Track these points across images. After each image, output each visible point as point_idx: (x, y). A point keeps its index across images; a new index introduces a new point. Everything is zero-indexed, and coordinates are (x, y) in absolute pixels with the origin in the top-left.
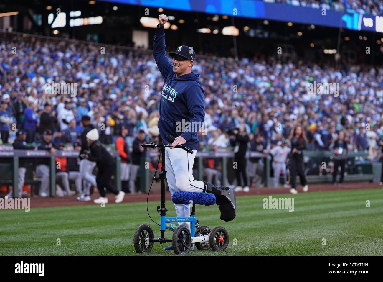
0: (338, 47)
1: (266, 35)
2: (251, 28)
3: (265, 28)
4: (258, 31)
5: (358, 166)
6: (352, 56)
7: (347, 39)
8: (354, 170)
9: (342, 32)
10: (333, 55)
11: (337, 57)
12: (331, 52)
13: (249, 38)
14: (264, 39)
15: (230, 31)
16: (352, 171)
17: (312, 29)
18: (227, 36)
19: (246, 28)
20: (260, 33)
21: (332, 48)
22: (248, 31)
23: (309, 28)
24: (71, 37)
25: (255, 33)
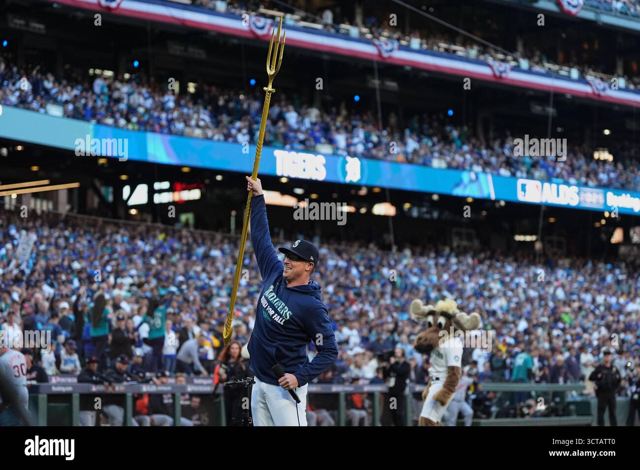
0: (540, 232)
1: (435, 215)
2: (413, 205)
3: (434, 205)
4: (424, 210)
5: (570, 403)
6: (559, 245)
7: (552, 220)
8: (563, 410)
9: (544, 211)
10: (532, 243)
11: (538, 246)
12: (528, 238)
13: (411, 218)
14: (432, 220)
15: (383, 209)
16: (561, 412)
17: (501, 207)
18: (379, 217)
19: (407, 206)
20: (427, 212)
21: (531, 234)
22: (410, 209)
23: (497, 205)
24: (154, 220)
25: (419, 212)
